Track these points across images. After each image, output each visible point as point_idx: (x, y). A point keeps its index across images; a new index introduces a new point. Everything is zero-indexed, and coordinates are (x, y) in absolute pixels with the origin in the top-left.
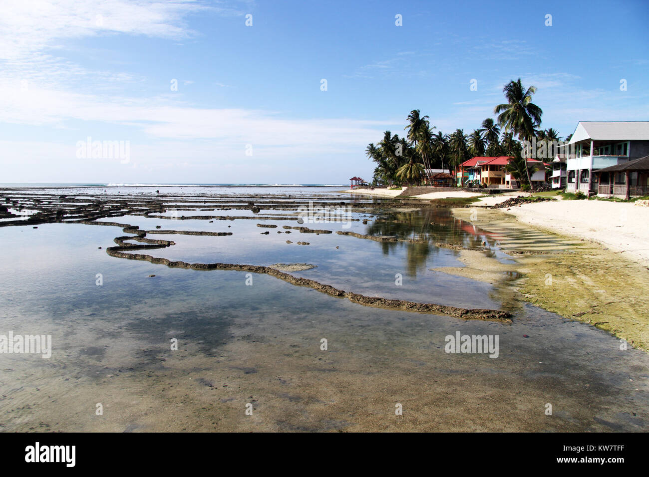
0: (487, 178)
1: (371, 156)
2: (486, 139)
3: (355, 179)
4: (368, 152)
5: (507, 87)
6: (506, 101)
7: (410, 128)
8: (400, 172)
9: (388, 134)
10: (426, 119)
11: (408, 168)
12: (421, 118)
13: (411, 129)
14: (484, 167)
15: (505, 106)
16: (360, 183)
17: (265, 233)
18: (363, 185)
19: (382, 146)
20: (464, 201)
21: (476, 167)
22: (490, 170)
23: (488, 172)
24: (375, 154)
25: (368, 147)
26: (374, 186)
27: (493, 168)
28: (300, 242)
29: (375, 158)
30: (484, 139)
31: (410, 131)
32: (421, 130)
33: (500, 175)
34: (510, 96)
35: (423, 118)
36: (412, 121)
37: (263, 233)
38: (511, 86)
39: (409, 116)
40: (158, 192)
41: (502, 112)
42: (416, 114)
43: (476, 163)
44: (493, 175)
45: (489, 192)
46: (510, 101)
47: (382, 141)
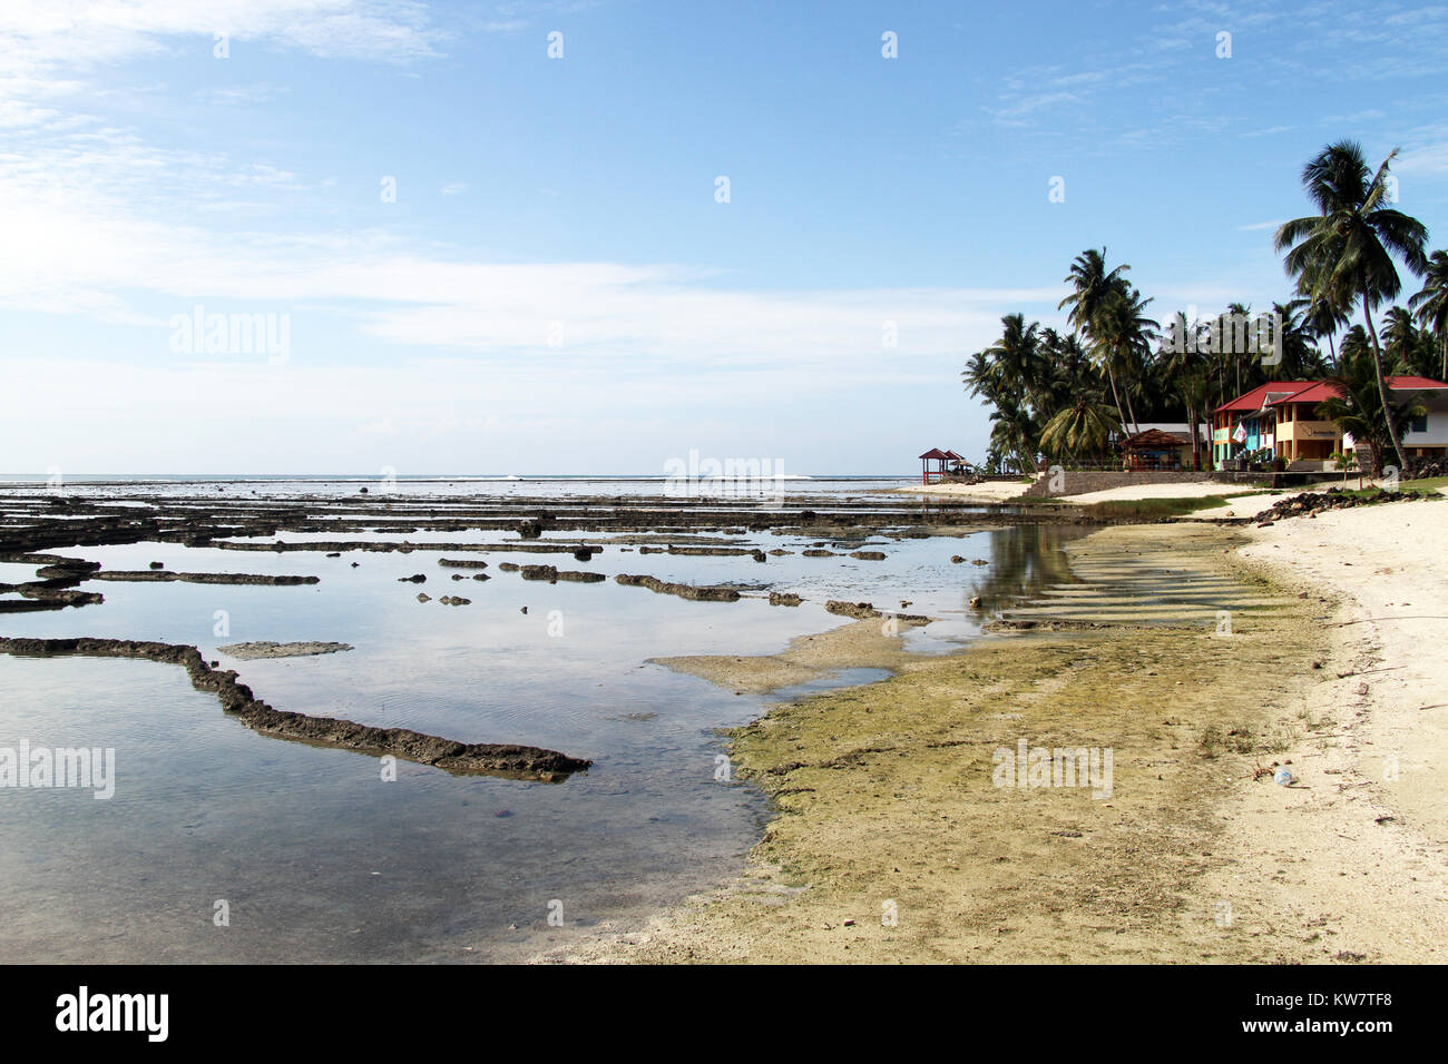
0: (1290, 442)
1: (977, 390)
2: (1310, 329)
3: (934, 454)
4: (969, 377)
5: (1313, 167)
6: (1312, 209)
7: (1075, 304)
8: (1049, 432)
9: (1014, 324)
10: (1123, 276)
11: (1071, 421)
12: (1107, 272)
13: (1077, 307)
14: (1283, 410)
15: (1308, 224)
16: (952, 468)
17: (410, 579)
18: (962, 474)
19: (998, 358)
20: (1170, 508)
21: (1263, 409)
22: (1299, 419)
23: (1291, 423)
24: (989, 384)
25: (970, 364)
26: (990, 475)
27: (1306, 412)
28: (446, 598)
29: (987, 394)
30: (1302, 328)
31: (1074, 312)
32: (1107, 307)
33: (1332, 433)
34: (1322, 193)
35: (1113, 275)
36: (1081, 283)
37: (404, 580)
38: (1326, 165)
39: (1074, 268)
40: (365, 490)
41: (1299, 241)
42: (1095, 261)
43: (1263, 401)
44: (1310, 431)
45: (1273, 482)
46: (1324, 206)
47: (998, 343)
